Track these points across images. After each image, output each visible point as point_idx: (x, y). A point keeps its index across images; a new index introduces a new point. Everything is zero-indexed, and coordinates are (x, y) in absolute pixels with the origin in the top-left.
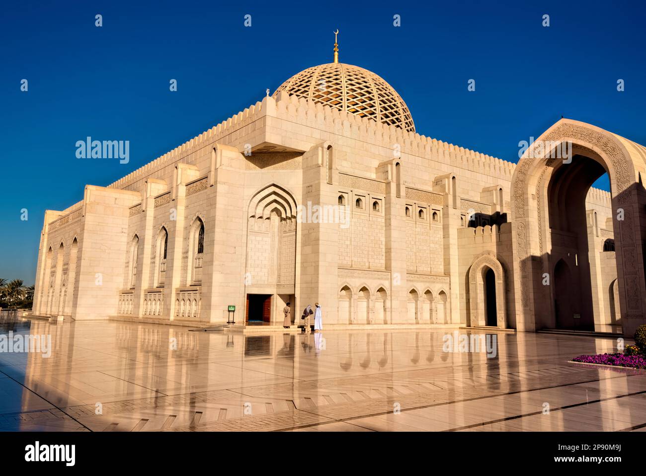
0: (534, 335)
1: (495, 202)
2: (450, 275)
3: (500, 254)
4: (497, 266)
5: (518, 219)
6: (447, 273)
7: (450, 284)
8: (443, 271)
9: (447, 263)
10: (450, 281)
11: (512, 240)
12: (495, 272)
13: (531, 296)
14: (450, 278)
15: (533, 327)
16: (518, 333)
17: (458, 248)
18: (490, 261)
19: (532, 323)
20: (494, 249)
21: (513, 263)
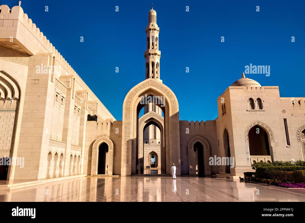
0: (130, 177)
1: (95, 109)
2: (82, 146)
3: (112, 136)
4: (110, 143)
5: (126, 120)
6: (81, 145)
7: (82, 152)
8: (78, 144)
9: (81, 139)
10: (82, 150)
11: (122, 130)
12: (109, 146)
13: (130, 158)
14: (82, 148)
15: (130, 173)
16: (121, 177)
17: (86, 132)
18: (106, 139)
19: (129, 171)
20: (108, 134)
21: (122, 141)
